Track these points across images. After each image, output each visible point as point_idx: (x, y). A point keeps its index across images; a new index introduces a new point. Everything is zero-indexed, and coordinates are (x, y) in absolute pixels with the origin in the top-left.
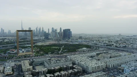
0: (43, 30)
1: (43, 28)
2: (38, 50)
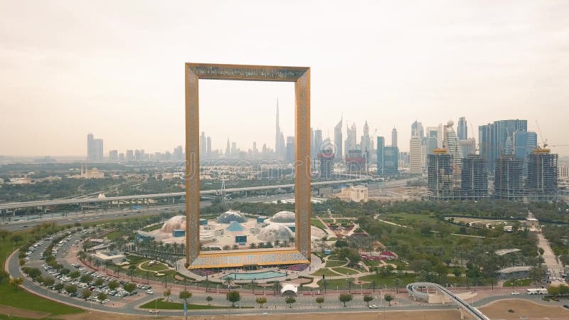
0: (366, 138)
1: (366, 128)
2: (351, 233)
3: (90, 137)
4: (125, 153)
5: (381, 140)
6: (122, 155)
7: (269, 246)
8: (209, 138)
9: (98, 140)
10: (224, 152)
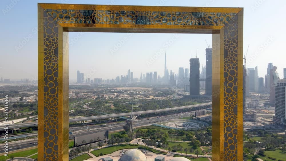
3: (78, 72)
6: (92, 80)
8: (132, 73)
9: (81, 74)
10: (139, 79)
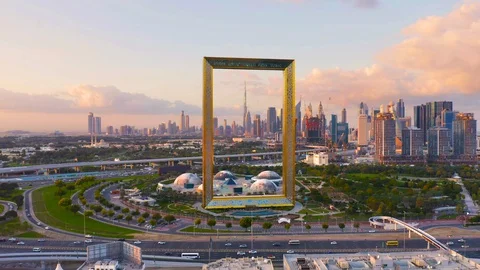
1: (321, 108)
2: (320, 187)
4: (119, 128)
5: (334, 117)
6: (117, 130)
7: (261, 193)
8: (188, 116)
